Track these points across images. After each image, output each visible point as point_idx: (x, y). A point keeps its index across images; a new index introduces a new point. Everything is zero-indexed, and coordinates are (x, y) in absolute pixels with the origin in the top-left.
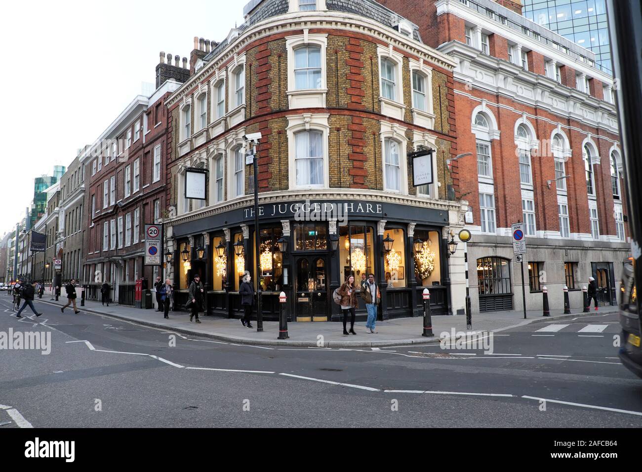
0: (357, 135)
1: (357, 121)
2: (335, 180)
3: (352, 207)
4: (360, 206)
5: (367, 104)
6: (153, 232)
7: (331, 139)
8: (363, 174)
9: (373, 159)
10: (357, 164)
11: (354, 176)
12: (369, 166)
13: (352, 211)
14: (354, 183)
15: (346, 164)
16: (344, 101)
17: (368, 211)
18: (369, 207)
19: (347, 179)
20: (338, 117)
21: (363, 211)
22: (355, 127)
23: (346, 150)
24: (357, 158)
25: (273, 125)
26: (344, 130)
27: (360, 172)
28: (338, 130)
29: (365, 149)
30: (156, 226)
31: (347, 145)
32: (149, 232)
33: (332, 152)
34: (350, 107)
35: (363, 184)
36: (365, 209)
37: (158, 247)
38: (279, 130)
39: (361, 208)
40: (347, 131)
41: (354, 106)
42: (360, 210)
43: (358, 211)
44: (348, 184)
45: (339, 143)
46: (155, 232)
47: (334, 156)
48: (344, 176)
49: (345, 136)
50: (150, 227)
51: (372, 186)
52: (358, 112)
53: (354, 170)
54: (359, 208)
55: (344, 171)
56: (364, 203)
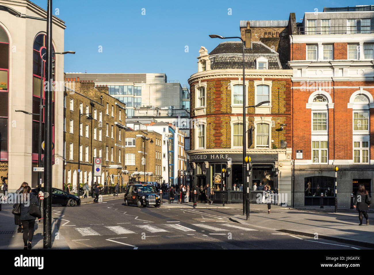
0: (218, 125)
1: (218, 119)
2: (208, 145)
3: (214, 157)
4: (217, 156)
5: (223, 110)
8: (220, 142)
9: (225, 135)
10: (217, 138)
11: (216, 143)
12: (223, 138)
13: (214, 158)
14: (216, 146)
15: (213, 138)
16: (213, 110)
17: (221, 158)
18: (222, 156)
19: (213, 145)
20: (210, 118)
21: (218, 158)
22: (217, 122)
23: (213, 132)
24: (218, 135)
27: (218, 141)
28: (210, 124)
29: (221, 131)
31: (213, 130)
33: (208, 134)
34: (215, 113)
35: (220, 146)
36: (219, 157)
39: (218, 157)
40: (213, 124)
41: (217, 112)
42: (217, 157)
44: (213, 147)
45: (210, 130)
48: (212, 143)
49: (213, 126)
51: (225, 147)
52: (218, 115)
53: (216, 141)
55: (212, 141)
56: (219, 155)
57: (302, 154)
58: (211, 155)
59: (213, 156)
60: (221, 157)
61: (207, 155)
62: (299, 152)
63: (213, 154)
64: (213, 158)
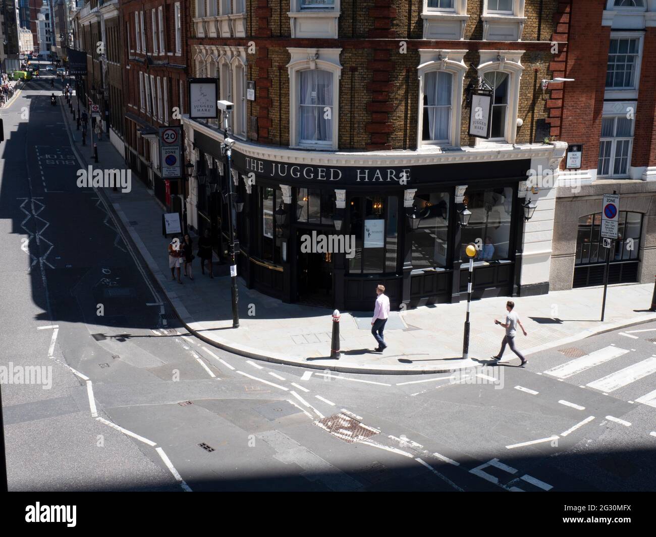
0: (381, 76)
1: (382, 58)
2: (346, 138)
3: (366, 176)
4: (378, 173)
6: (170, 137)
7: (344, 83)
8: (387, 131)
10: (377, 117)
11: (373, 134)
12: (395, 119)
13: (367, 180)
14: (373, 143)
15: (361, 116)
16: (364, 27)
17: (389, 180)
18: (391, 173)
19: (363, 138)
20: (354, 52)
21: (381, 180)
22: (378, 65)
23: (363, 98)
24: (378, 109)
25: (273, 56)
26: (362, 71)
28: (353, 70)
29: (391, 95)
30: (174, 129)
31: (365, 92)
32: (165, 137)
33: (344, 102)
35: (385, 144)
36: (385, 176)
37: (177, 155)
38: (281, 64)
39: (380, 175)
40: (365, 71)
42: (378, 178)
43: (374, 180)
44: (364, 143)
45: (353, 89)
46: (173, 136)
47: (346, 107)
48: (358, 134)
49: (363, 78)
50: (166, 131)
53: (373, 126)
54: (376, 176)
55: (358, 126)
56: (383, 170)
57: (579, 154)
58: (359, 171)
59: (363, 172)
60: (391, 178)
61: (343, 169)
62: (575, 149)
63: (363, 169)
64: (362, 178)
